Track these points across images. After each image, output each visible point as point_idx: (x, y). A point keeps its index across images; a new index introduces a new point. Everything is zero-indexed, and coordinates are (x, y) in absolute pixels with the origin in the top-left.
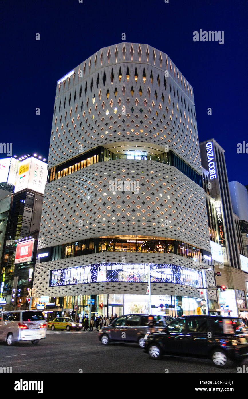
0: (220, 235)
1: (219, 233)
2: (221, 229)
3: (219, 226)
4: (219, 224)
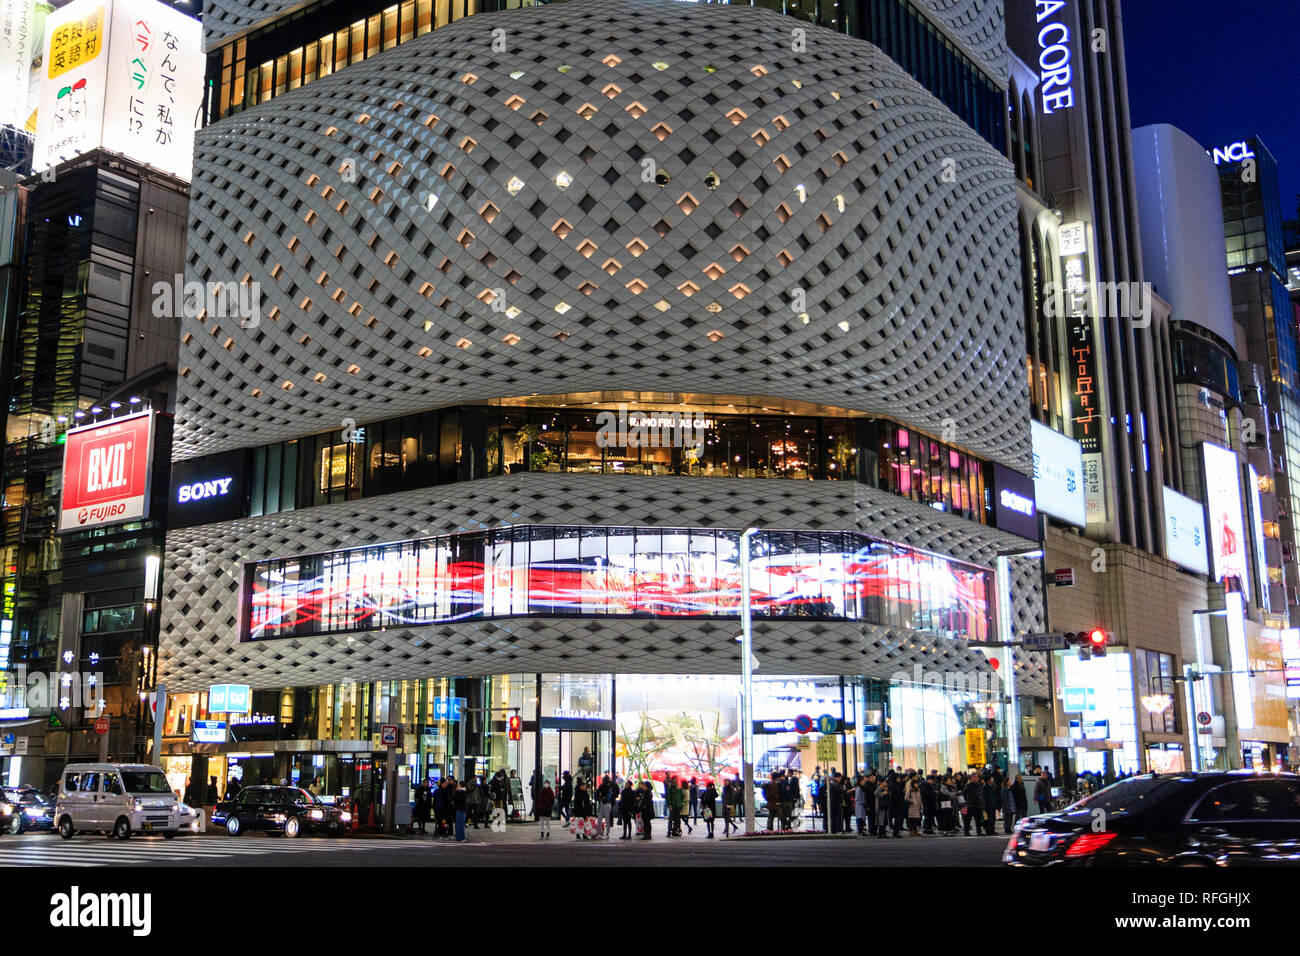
0: (1079, 392)
1: (1072, 386)
2: (1081, 361)
3: (1074, 351)
4: (1073, 340)
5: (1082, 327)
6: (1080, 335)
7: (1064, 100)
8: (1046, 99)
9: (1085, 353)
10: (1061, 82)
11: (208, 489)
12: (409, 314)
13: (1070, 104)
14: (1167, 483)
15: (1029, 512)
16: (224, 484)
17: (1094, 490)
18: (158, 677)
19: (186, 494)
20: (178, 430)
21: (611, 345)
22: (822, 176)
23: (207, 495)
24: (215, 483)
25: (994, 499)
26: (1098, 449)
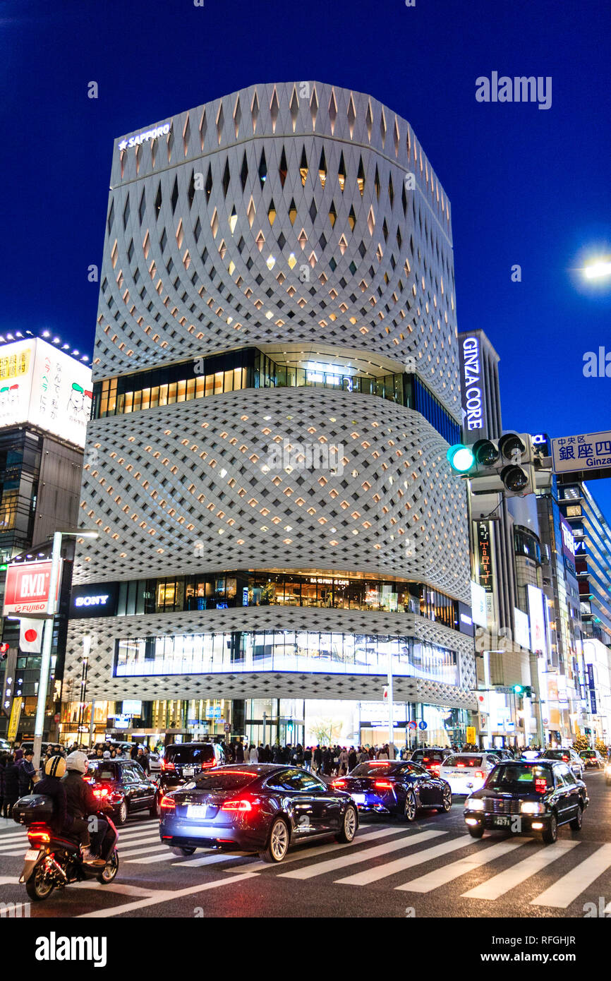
5: (485, 533)
6: (484, 536)
7: (478, 424)
8: (469, 423)
9: (486, 545)
10: (477, 416)
11: (94, 600)
12: (210, 525)
13: (481, 427)
14: (516, 606)
15: (470, 624)
16: (104, 599)
17: (490, 610)
18: (63, 693)
19: (80, 602)
20: (75, 569)
21: (311, 547)
22: (399, 473)
23: (93, 603)
24: (98, 597)
25: (458, 618)
26: (491, 591)
